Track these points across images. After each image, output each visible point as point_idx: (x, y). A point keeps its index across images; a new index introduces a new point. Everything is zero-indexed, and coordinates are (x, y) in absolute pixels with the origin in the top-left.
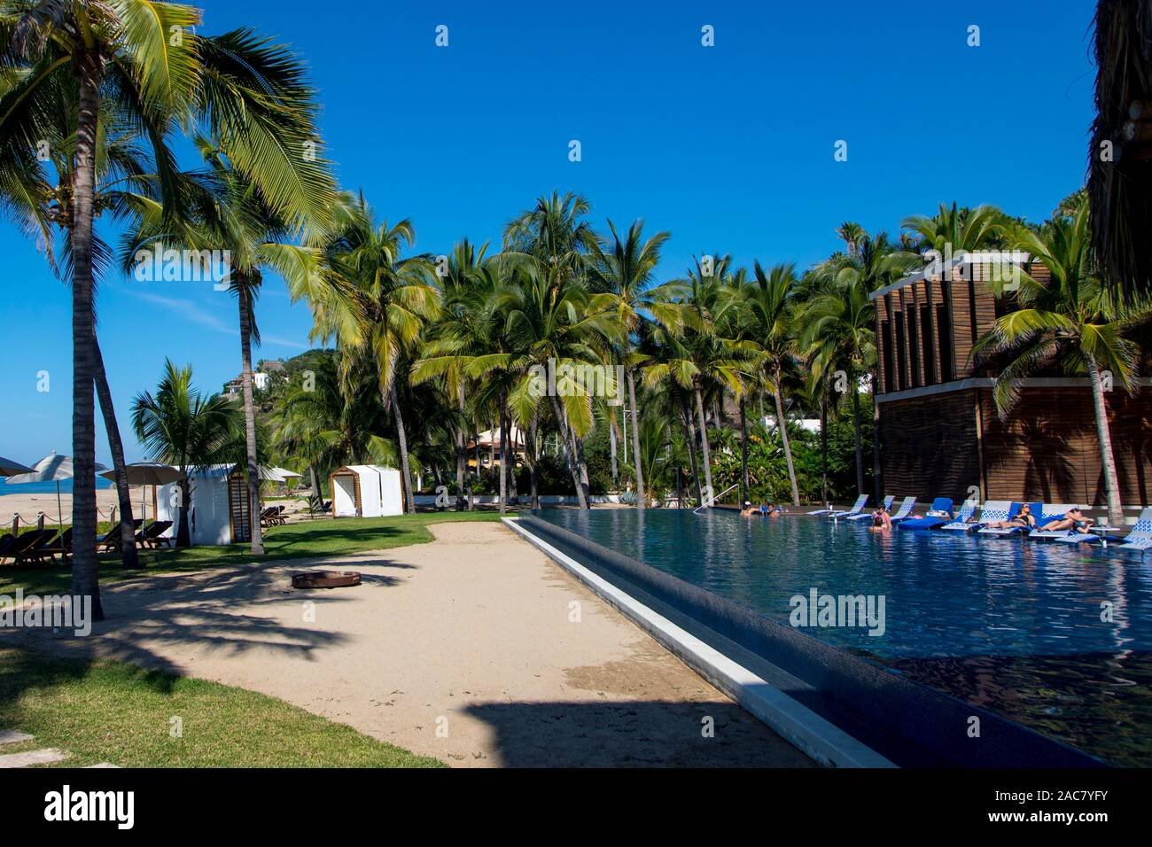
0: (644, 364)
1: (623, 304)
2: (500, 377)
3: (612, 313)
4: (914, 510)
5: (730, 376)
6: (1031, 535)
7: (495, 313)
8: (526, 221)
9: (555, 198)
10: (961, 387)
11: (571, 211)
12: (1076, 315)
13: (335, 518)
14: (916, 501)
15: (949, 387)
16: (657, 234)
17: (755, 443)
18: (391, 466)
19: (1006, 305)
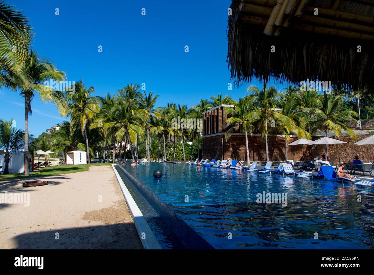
0: (151, 127)
1: (147, 112)
2: (114, 128)
3: (144, 114)
4: (208, 162)
5: (171, 130)
6: (230, 168)
8: (124, 90)
10: (220, 134)
11: (136, 88)
12: (243, 119)
13: (67, 165)
14: (208, 160)
15: (217, 134)
16: (156, 95)
17: (178, 147)
18: (84, 151)
19: (229, 116)
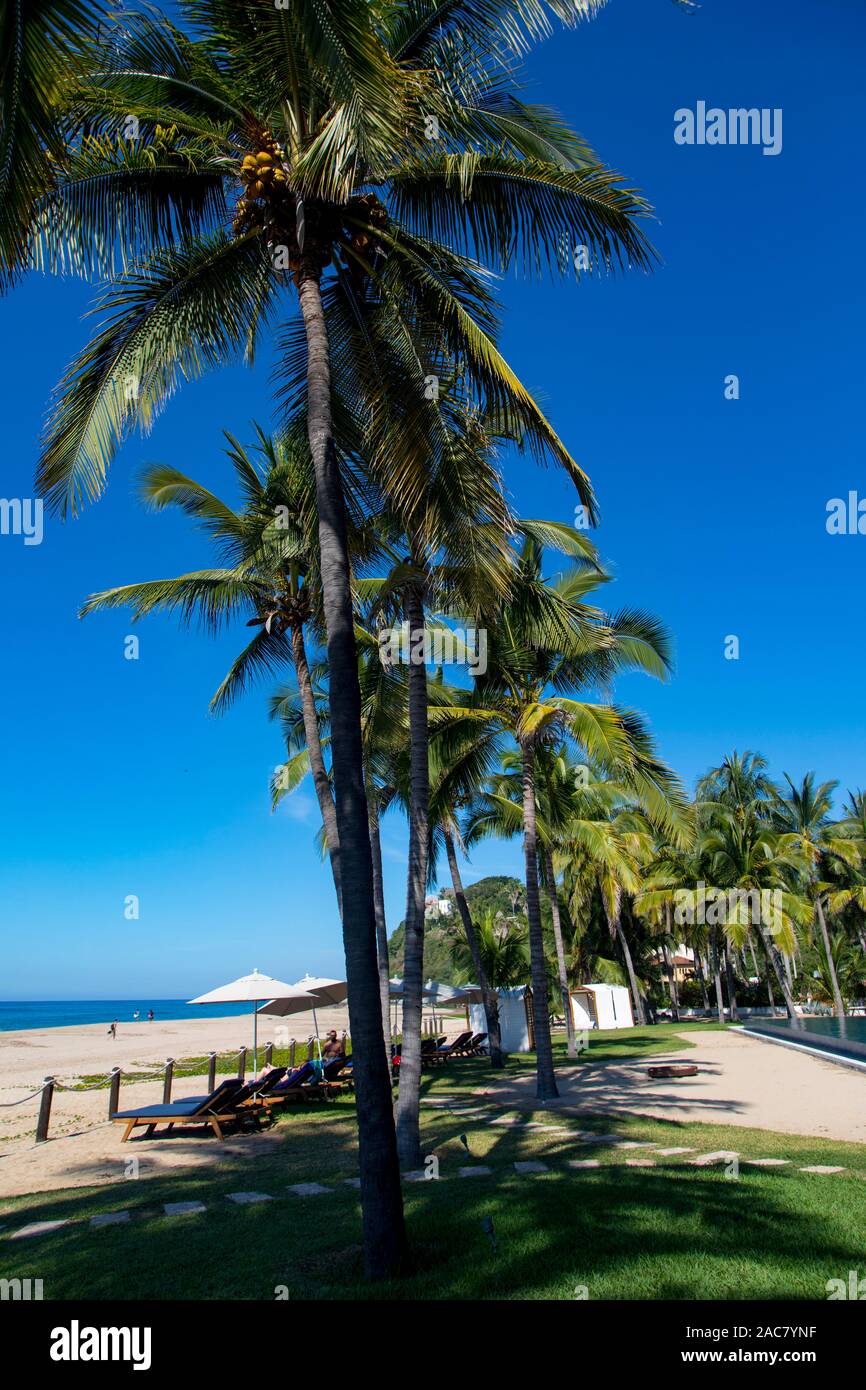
0: (828, 891)
1: (805, 841)
3: (797, 850)
7: (703, 854)
8: (714, 776)
9: (735, 757)
11: (750, 767)
16: (827, 781)
18: (621, 984)
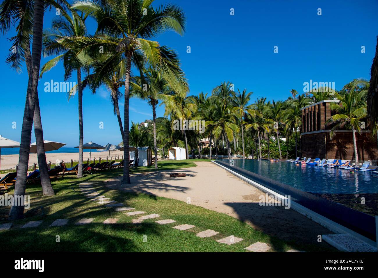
0: (245, 124)
1: (241, 109)
2: (211, 127)
3: (238, 112)
4: (311, 161)
5: (266, 128)
6: (339, 167)
7: (210, 111)
8: (218, 88)
9: (225, 83)
10: (322, 132)
11: (229, 86)
12: (350, 116)
13: (169, 160)
14: (311, 159)
15: (319, 132)
16: (250, 92)
17: (270, 143)
18: (184, 147)
19: (333, 113)
